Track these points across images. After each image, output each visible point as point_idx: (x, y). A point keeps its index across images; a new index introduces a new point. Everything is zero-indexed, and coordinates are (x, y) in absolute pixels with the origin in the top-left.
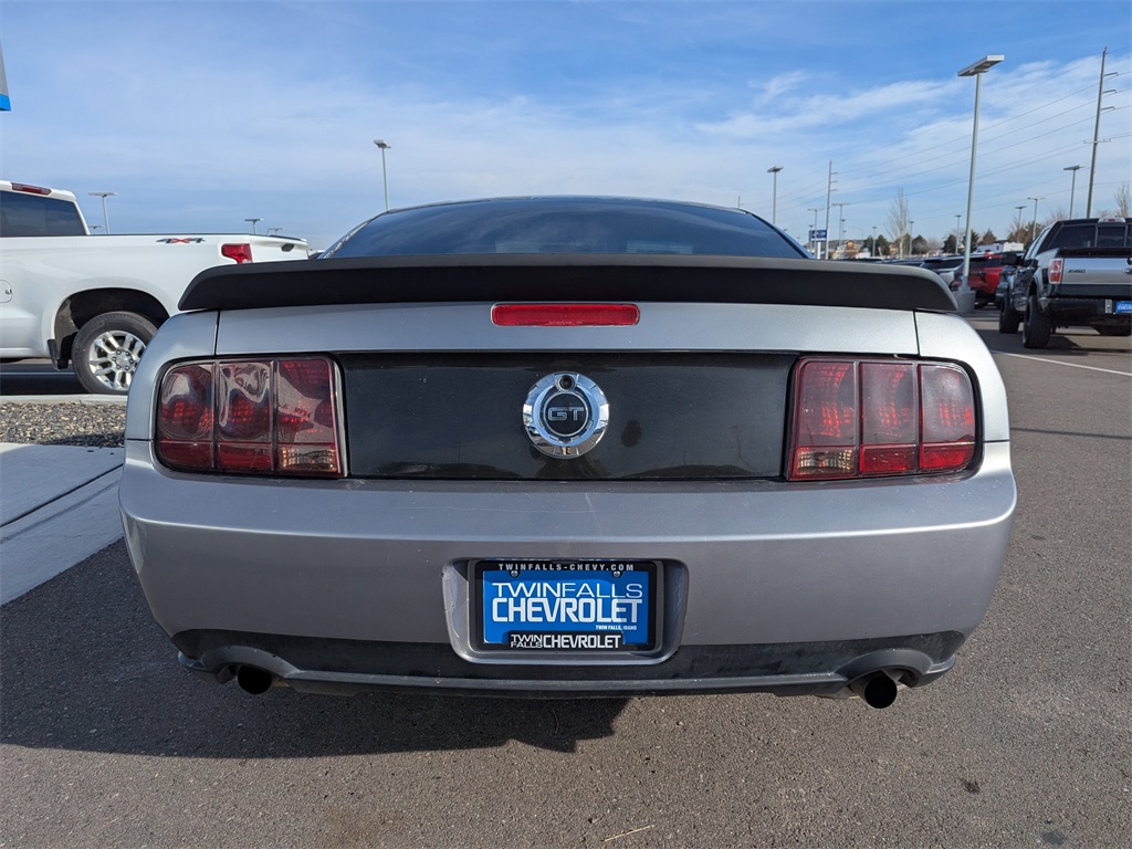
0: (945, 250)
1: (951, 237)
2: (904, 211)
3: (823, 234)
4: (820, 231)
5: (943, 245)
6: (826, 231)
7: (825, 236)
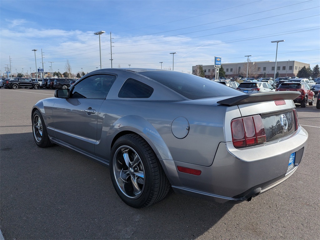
0: (77, 77)
1: (78, 73)
2: (69, 66)
3: (42, 70)
4: (41, 69)
5: (77, 76)
6: (43, 69)
7: (43, 71)
